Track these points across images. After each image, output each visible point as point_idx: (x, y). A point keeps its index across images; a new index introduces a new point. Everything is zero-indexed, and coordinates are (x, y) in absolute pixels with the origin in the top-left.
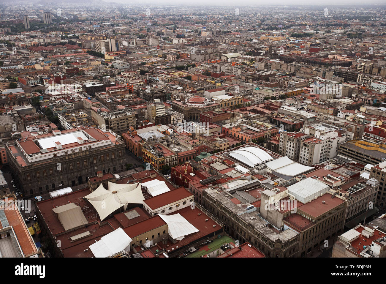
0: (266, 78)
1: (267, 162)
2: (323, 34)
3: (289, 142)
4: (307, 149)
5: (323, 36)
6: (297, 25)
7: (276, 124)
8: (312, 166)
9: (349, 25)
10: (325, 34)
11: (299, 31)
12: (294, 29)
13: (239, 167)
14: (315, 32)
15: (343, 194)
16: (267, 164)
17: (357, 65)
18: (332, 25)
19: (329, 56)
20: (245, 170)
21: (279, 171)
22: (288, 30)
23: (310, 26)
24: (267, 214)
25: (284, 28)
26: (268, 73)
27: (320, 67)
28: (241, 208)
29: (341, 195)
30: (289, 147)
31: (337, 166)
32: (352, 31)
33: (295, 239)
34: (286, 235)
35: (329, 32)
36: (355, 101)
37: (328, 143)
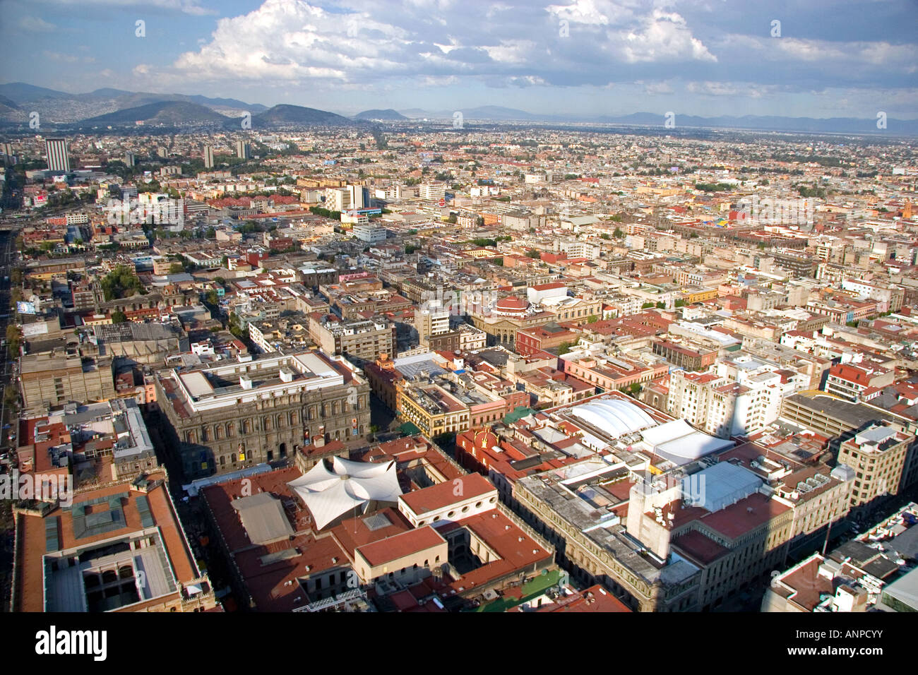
0: (647, 266)
1: (643, 429)
2: (755, 186)
3: (688, 391)
4: (721, 405)
5: (753, 189)
6: (706, 168)
7: (665, 356)
8: (731, 439)
9: (801, 173)
10: (758, 187)
11: (711, 179)
12: (701, 175)
13: (589, 439)
14: (740, 182)
15: (787, 495)
16: (643, 433)
17: (816, 247)
18: (771, 171)
19: (767, 229)
20: (601, 445)
21: (668, 449)
22: (690, 176)
23: (730, 171)
24: (640, 530)
25: (683, 173)
26: (651, 257)
27: (749, 247)
28: (589, 518)
29: (782, 496)
30: (687, 402)
31: (777, 441)
32: (806, 183)
33: (691, 582)
34: (675, 572)
35: (765, 183)
36: (813, 315)
37: (762, 394)
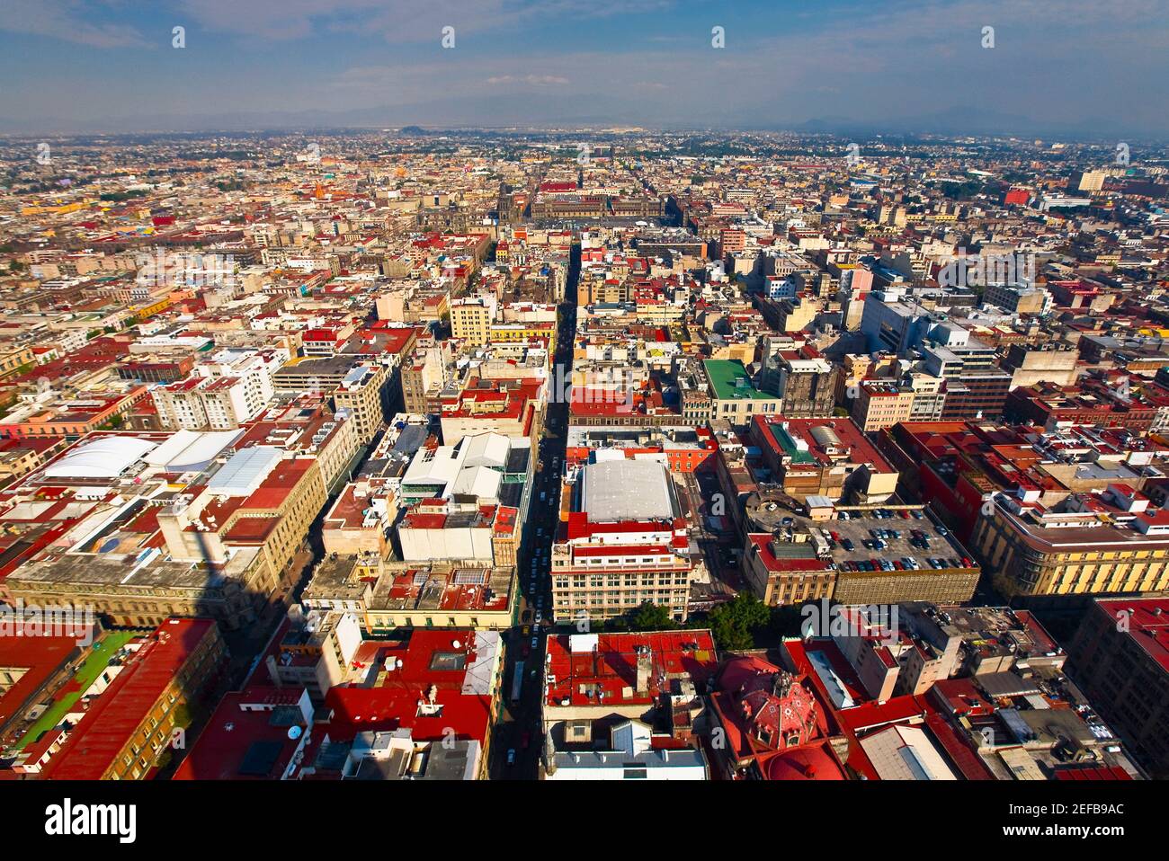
0: (75, 293)
1: (146, 455)
2: (171, 188)
3: (178, 402)
4: (217, 402)
5: (170, 192)
6: (105, 176)
7: (137, 378)
8: (240, 426)
9: (215, 169)
10: (174, 189)
11: (117, 188)
12: (103, 185)
13: (83, 492)
14: (152, 186)
15: (307, 451)
16: (146, 459)
17: (253, 236)
18: (182, 171)
19: (198, 228)
20: (102, 492)
21: (177, 463)
22: (89, 188)
23: (136, 176)
24: (186, 547)
25: (78, 186)
26: (75, 283)
27: (186, 249)
28: (123, 567)
29: (304, 453)
30: (181, 412)
31: (282, 411)
32: (223, 178)
33: (257, 562)
34: (237, 563)
35: (180, 184)
36: (273, 297)
37: (252, 378)
